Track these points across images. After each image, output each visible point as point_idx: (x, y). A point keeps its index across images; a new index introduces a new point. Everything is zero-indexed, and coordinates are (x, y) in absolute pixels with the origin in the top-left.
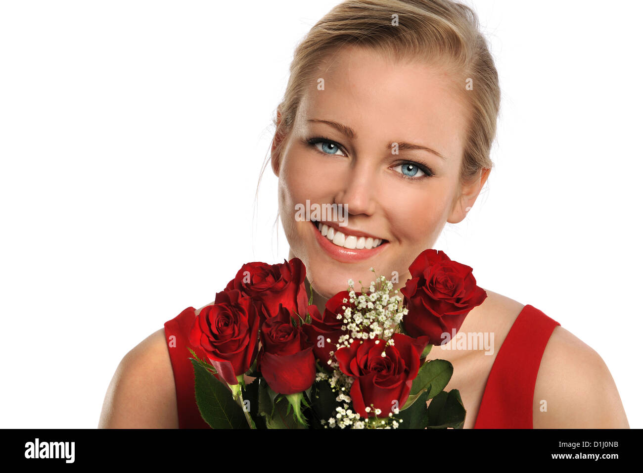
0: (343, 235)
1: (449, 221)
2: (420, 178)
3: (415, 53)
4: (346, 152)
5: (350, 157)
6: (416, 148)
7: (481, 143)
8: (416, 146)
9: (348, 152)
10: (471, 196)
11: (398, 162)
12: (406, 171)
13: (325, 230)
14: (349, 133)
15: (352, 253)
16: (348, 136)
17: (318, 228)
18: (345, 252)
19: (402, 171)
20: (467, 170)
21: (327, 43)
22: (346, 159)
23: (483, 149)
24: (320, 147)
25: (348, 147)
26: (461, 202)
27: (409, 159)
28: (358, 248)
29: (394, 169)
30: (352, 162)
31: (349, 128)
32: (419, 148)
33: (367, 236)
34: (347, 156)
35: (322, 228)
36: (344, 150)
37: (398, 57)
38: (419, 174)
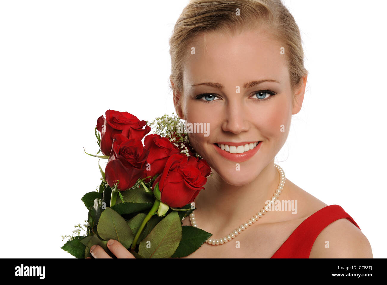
0: (235, 147)
1: (293, 114)
2: (268, 98)
3: (242, 25)
4: (220, 97)
5: (224, 99)
6: (262, 82)
7: (297, 64)
8: (261, 81)
9: (222, 97)
10: (301, 94)
11: (253, 93)
12: (259, 97)
13: (223, 147)
14: (218, 86)
15: (243, 155)
16: (219, 88)
17: (218, 146)
18: (239, 156)
19: (257, 97)
20: (294, 82)
21: (188, 35)
22: (221, 101)
23: (300, 66)
24: (204, 99)
25: (221, 94)
26: (296, 101)
27: (259, 90)
28: (246, 151)
29: (252, 97)
30: (226, 102)
31: (218, 84)
32: (263, 81)
33: (249, 143)
34: (222, 99)
35: (220, 146)
36: (219, 96)
37: (233, 31)
38: (267, 96)
